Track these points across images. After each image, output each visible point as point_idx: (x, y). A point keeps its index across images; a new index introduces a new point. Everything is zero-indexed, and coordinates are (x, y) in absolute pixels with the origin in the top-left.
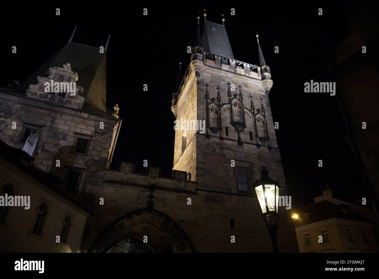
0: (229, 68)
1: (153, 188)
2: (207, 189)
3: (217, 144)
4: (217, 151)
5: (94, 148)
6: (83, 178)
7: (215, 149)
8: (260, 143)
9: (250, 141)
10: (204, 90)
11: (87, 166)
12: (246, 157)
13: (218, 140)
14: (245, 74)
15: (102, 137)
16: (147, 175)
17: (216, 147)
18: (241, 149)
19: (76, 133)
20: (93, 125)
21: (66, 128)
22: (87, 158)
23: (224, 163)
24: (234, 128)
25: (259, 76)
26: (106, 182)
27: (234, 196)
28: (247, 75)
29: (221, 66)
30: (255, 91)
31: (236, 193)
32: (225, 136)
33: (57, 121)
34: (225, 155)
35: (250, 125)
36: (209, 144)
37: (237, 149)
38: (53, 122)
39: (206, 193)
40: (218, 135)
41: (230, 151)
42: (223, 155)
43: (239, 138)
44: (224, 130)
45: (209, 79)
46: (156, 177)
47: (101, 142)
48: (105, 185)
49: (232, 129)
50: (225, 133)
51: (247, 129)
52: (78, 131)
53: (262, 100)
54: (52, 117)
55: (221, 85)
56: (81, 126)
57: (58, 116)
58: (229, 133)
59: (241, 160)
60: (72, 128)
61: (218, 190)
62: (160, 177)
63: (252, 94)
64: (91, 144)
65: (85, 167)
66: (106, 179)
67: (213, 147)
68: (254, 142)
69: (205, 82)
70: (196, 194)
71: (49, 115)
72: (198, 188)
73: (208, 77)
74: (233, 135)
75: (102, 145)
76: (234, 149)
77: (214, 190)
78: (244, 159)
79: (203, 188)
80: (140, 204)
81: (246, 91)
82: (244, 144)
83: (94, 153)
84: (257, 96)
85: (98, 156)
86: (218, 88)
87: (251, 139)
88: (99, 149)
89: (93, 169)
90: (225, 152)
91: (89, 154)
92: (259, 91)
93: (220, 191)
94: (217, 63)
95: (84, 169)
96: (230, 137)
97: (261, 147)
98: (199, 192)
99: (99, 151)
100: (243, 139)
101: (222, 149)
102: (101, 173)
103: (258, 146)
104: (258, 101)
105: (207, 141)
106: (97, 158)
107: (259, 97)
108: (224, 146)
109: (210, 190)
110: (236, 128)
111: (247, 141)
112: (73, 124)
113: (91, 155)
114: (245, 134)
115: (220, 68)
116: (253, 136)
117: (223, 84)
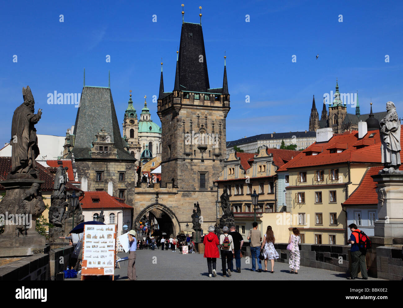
0: (199, 102)
1: (157, 194)
2: (183, 190)
3: (189, 163)
4: (189, 168)
5: (128, 178)
6: (126, 193)
7: (188, 167)
8: (215, 158)
9: (209, 158)
10: (182, 126)
11: (127, 187)
12: (205, 169)
13: (189, 161)
14: (211, 104)
15: (130, 170)
16: (154, 187)
17: (188, 165)
18: (203, 164)
19: (118, 172)
20: (125, 164)
21: (113, 169)
22: (126, 183)
23: (193, 174)
24: (200, 151)
25: (221, 103)
26: (136, 193)
27: (197, 192)
28: (212, 105)
29: (193, 102)
30: (217, 117)
31: (198, 190)
32: (193, 157)
33: (109, 166)
34: (193, 169)
35: (210, 146)
36: (184, 164)
37: (201, 164)
38: (107, 168)
39: (183, 192)
40: (190, 157)
41: (196, 167)
42: (192, 169)
43: (202, 157)
44: (193, 153)
45: (185, 115)
46: (158, 188)
47: (130, 174)
48: (136, 195)
49: (198, 151)
50: (193, 155)
51: (207, 149)
52: (119, 170)
53: (220, 125)
54: (106, 164)
55: (193, 118)
56: (119, 167)
57: (108, 163)
58: (196, 155)
59: (202, 171)
60: (116, 169)
61: (188, 190)
62: (160, 188)
63: (214, 120)
64: (126, 175)
65: (126, 188)
66: (136, 192)
67: (187, 165)
68: (211, 158)
69: (183, 119)
70: (178, 194)
71: (104, 164)
72: (179, 190)
73: (184, 114)
74: (199, 155)
75: (131, 175)
76: (198, 164)
77: (186, 190)
78: (204, 171)
79: (181, 190)
80: (152, 201)
81: (210, 119)
82: (204, 160)
83: (128, 180)
84: (218, 121)
85: (130, 181)
86: (191, 123)
87: (210, 156)
88: (130, 177)
89: (129, 188)
90: (194, 167)
91: (126, 181)
92: (220, 116)
93: (190, 190)
94: (191, 100)
95: (126, 189)
96: (196, 157)
97: (215, 161)
98: (179, 192)
99: (130, 178)
100: (204, 158)
101: (192, 166)
102: (133, 189)
103: (214, 160)
104: (217, 125)
105: (183, 162)
106: (130, 182)
107: (219, 122)
108: (193, 164)
109: (185, 190)
110: (200, 150)
111: (207, 158)
112: (116, 167)
113: (127, 181)
114: (206, 153)
115: (193, 104)
116: (211, 154)
117: (195, 117)
